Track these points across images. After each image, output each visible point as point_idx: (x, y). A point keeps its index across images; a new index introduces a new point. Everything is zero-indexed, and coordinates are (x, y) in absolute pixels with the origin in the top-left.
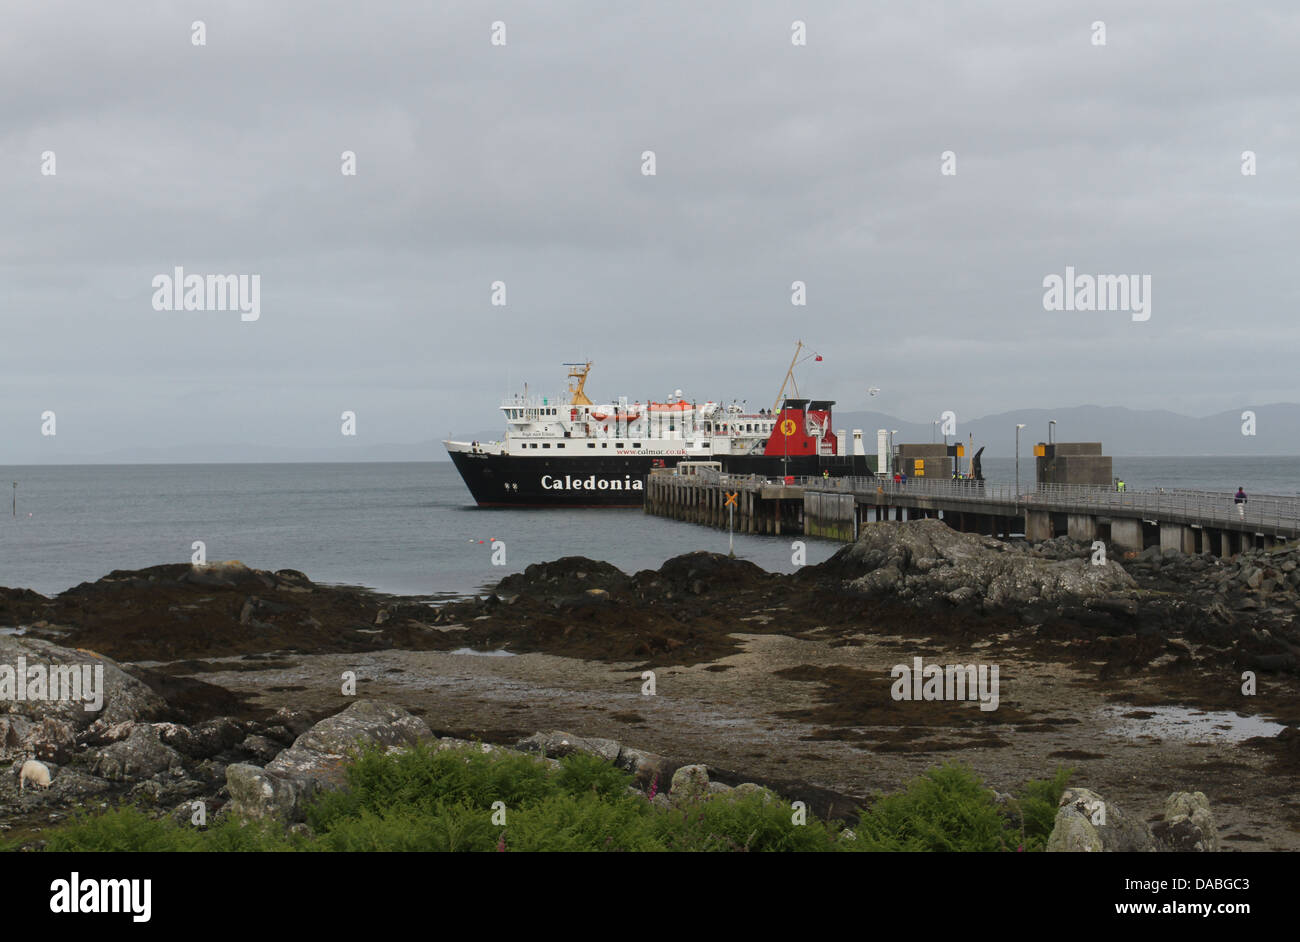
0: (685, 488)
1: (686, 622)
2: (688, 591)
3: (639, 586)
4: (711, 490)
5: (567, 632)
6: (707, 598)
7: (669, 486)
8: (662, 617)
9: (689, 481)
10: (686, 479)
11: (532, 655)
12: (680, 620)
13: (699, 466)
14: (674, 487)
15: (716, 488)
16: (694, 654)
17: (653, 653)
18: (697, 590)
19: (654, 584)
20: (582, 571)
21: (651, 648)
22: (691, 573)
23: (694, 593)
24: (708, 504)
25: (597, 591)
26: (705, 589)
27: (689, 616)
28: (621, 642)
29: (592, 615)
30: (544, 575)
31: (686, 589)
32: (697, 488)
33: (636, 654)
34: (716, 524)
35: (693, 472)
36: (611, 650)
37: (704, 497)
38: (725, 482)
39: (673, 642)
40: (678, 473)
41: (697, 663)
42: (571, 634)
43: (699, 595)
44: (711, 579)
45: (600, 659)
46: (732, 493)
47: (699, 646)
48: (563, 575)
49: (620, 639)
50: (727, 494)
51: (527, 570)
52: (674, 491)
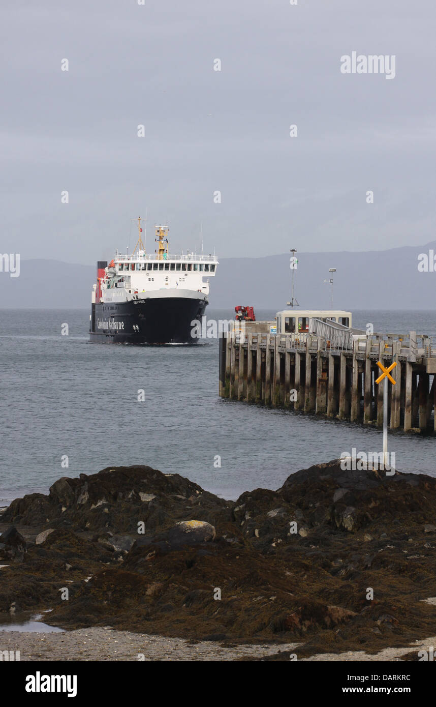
0: (293, 355)
1: (346, 578)
2: (334, 527)
3: (248, 517)
4: (337, 359)
5: (149, 592)
6: (368, 538)
7: (264, 351)
8: (307, 568)
9: (297, 343)
10: (293, 339)
11: (93, 630)
12: (335, 573)
13: (317, 320)
14: (272, 352)
15: (345, 355)
16: (377, 632)
17: (304, 629)
18: (348, 523)
19: (273, 514)
20: (147, 491)
21: (301, 622)
22: (338, 495)
23: (344, 530)
24: (331, 381)
25: (195, 524)
26: (362, 523)
27: (351, 568)
28: (247, 610)
29: (190, 564)
30: (84, 497)
31: (329, 523)
32: (313, 356)
33: (276, 630)
34: (347, 414)
35: (304, 329)
36: (230, 623)
37: (326, 371)
38: (363, 345)
39: (339, 611)
40: (279, 330)
41: (386, 646)
42: (157, 596)
43: (352, 533)
44: (372, 505)
45: (213, 639)
46: (387, 363)
47: (382, 618)
48: (115, 497)
49: (247, 604)
50: (380, 363)
51: (54, 488)
52: (272, 360)
